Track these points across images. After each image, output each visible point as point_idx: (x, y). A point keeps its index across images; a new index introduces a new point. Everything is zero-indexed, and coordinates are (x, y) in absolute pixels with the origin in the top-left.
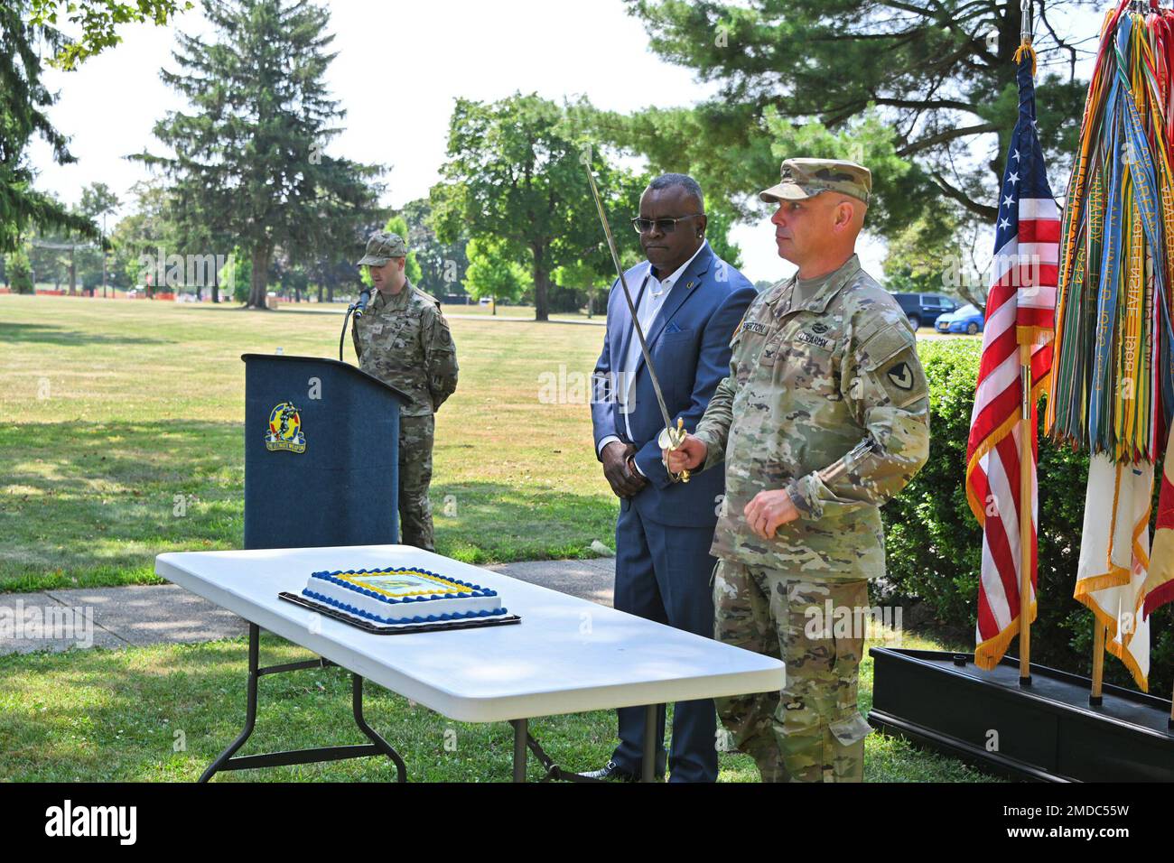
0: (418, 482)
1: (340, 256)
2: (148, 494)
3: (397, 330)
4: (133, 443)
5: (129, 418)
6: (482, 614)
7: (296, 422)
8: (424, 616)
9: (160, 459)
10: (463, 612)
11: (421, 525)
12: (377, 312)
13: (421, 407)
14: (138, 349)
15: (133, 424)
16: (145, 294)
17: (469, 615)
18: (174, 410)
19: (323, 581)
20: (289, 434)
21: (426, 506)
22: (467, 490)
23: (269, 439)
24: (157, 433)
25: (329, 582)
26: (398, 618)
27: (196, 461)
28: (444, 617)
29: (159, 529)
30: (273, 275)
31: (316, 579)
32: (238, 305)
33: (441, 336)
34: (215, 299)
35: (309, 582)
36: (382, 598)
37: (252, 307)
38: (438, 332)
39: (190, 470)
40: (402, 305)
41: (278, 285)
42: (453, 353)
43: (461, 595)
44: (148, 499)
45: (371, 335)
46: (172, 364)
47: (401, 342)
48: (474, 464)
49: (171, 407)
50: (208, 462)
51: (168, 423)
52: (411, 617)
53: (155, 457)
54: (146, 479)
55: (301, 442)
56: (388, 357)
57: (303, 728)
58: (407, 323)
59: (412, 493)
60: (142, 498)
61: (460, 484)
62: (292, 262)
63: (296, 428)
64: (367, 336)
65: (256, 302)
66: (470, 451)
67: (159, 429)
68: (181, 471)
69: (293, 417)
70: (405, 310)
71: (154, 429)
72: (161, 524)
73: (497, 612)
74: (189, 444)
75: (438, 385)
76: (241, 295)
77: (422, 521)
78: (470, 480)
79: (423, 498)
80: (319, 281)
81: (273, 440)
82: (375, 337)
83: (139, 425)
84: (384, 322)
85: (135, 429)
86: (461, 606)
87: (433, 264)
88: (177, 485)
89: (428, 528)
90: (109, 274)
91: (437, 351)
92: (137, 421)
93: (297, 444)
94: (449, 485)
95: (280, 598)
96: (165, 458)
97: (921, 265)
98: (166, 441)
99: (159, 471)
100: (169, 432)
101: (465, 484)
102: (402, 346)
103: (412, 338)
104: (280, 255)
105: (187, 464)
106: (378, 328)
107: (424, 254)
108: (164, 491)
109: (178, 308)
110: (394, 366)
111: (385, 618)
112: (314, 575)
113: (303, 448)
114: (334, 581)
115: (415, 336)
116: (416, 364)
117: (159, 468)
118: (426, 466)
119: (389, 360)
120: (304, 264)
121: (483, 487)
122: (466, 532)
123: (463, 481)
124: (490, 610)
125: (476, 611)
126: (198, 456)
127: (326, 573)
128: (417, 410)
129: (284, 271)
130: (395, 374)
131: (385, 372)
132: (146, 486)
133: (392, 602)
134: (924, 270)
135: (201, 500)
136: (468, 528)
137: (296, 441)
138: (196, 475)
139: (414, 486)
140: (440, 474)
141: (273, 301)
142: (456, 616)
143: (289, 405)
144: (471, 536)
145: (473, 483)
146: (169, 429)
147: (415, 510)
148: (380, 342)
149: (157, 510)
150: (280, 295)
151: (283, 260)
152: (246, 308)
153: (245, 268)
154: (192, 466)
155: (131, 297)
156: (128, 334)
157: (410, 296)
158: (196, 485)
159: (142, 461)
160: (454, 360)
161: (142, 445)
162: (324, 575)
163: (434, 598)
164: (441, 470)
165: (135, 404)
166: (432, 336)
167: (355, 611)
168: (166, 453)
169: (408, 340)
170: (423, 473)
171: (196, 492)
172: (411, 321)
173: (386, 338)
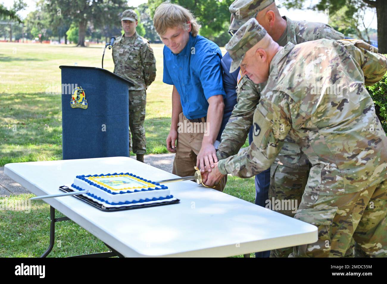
0: (139, 120)
1: (113, 26)
2: (28, 124)
3: (130, 52)
4: (25, 102)
5: (24, 92)
6: (161, 198)
7: (83, 95)
8: (131, 200)
9: (35, 109)
10: (151, 198)
11: (140, 139)
12: (122, 44)
13: (139, 86)
14: (33, 63)
15: (26, 94)
16: (39, 41)
17: (154, 199)
18: (43, 88)
19: (81, 180)
20: (80, 100)
21: (142, 130)
22: (161, 121)
23: (72, 103)
24: (35, 98)
25: (84, 181)
26: (117, 202)
27: (49, 109)
28: (141, 201)
29: (31, 140)
30: (88, 33)
31: (78, 179)
32: (75, 45)
33: (150, 56)
34: (66, 43)
35: (75, 181)
36: (109, 192)
37: (79, 46)
38: (148, 54)
39: (46, 113)
40: (133, 42)
41: (90, 37)
42: (154, 63)
43: (150, 189)
44: (28, 126)
45: (118, 54)
46: (46, 69)
47: (131, 57)
48: (164, 109)
49: (42, 87)
50: (55, 110)
51: (40, 94)
52: (124, 201)
53: (32, 108)
54: (28, 117)
55: (86, 104)
56: (126, 63)
57: (82, 238)
58: (134, 49)
59: (137, 125)
60: (26, 126)
61: (158, 118)
62: (95, 29)
63: (83, 98)
64: (117, 55)
65: (81, 44)
66: (162, 104)
67: (36, 96)
68: (43, 114)
69: (82, 93)
70: (134, 43)
71: (34, 96)
72: (32, 137)
73: (168, 197)
74: (48, 102)
75: (148, 77)
76: (76, 41)
77: (141, 137)
78: (162, 116)
79: (141, 127)
80: (105, 36)
81: (74, 103)
82: (120, 55)
83: (29, 94)
84: (124, 48)
85: (27, 96)
86: (150, 195)
87: (150, 28)
88: (41, 120)
89: (143, 140)
90: (24, 34)
91: (147, 62)
92: (27, 93)
93: (84, 105)
94: (154, 118)
95: (60, 189)
96: (37, 108)
97: (342, 25)
98: (38, 101)
99: (34, 114)
100: (40, 97)
101: (160, 118)
102: (132, 59)
103: (136, 55)
104: (90, 25)
105: (46, 111)
106: (121, 51)
107: (146, 25)
108: (35, 122)
109: (50, 47)
110: (129, 68)
111: (111, 202)
112: (77, 177)
113: (86, 107)
114: (86, 181)
115: (137, 54)
116: (138, 67)
117: (34, 113)
118: (143, 113)
119: (126, 65)
120: (100, 29)
121: (168, 119)
122: (160, 139)
123: (159, 117)
124: (164, 196)
125: (157, 197)
126: (51, 107)
127: (83, 176)
128: (137, 88)
129: (92, 32)
130: (128, 72)
131: (124, 70)
132: (28, 120)
133: (114, 193)
134: (344, 27)
135: (50, 127)
136: (161, 138)
137: (83, 103)
138: (49, 115)
139: (137, 122)
140: (150, 114)
141: (88, 44)
142: (147, 200)
143: (80, 88)
144: (162, 141)
145: (163, 118)
146: (40, 96)
147: (138, 132)
148: (122, 57)
149: (31, 131)
150: (91, 41)
151: (92, 27)
152: (77, 46)
153: (76, 31)
154: (48, 112)
155: (34, 43)
156: (29, 57)
157: (136, 38)
158: (48, 120)
159: (27, 110)
160: (155, 66)
161: (28, 103)
162: (82, 177)
163: (136, 191)
164: (151, 112)
165: (28, 85)
166: (145, 56)
167: (96, 197)
168: (38, 106)
169: (134, 56)
170: (141, 116)
171: (48, 123)
172: (136, 48)
173: (125, 55)
